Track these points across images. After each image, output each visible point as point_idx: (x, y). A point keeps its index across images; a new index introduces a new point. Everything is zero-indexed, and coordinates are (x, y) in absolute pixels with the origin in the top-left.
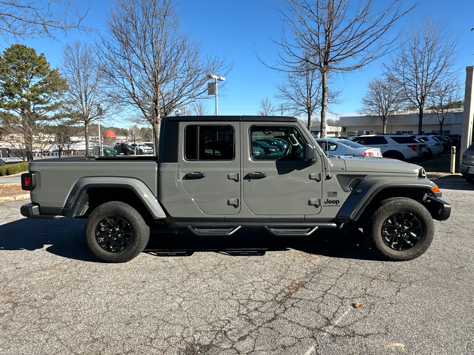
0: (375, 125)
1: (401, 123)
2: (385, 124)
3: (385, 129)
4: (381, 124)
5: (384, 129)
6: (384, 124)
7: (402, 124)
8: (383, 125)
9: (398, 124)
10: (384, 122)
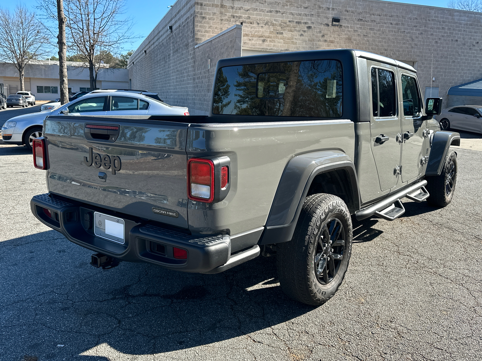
0: (7, 76)
1: (42, 75)
2: (23, 75)
3: (23, 82)
4: (17, 75)
5: (21, 81)
6: (21, 75)
7: (43, 77)
8: (18, 76)
9: (39, 76)
10: (21, 72)
